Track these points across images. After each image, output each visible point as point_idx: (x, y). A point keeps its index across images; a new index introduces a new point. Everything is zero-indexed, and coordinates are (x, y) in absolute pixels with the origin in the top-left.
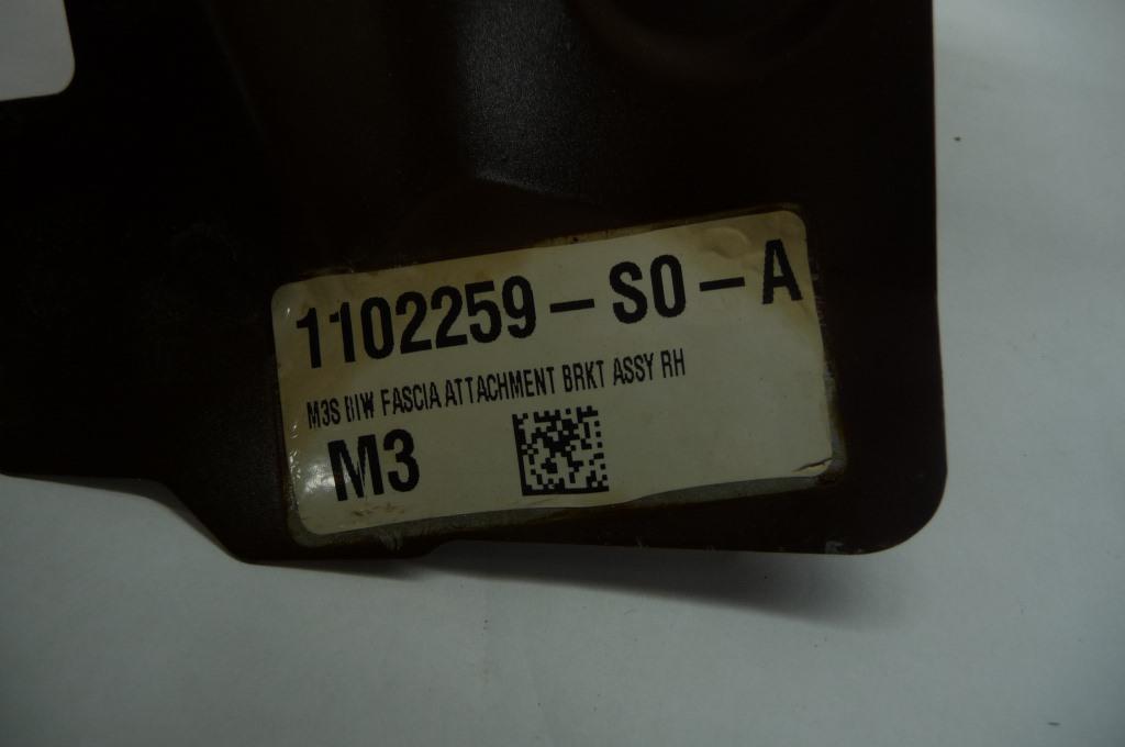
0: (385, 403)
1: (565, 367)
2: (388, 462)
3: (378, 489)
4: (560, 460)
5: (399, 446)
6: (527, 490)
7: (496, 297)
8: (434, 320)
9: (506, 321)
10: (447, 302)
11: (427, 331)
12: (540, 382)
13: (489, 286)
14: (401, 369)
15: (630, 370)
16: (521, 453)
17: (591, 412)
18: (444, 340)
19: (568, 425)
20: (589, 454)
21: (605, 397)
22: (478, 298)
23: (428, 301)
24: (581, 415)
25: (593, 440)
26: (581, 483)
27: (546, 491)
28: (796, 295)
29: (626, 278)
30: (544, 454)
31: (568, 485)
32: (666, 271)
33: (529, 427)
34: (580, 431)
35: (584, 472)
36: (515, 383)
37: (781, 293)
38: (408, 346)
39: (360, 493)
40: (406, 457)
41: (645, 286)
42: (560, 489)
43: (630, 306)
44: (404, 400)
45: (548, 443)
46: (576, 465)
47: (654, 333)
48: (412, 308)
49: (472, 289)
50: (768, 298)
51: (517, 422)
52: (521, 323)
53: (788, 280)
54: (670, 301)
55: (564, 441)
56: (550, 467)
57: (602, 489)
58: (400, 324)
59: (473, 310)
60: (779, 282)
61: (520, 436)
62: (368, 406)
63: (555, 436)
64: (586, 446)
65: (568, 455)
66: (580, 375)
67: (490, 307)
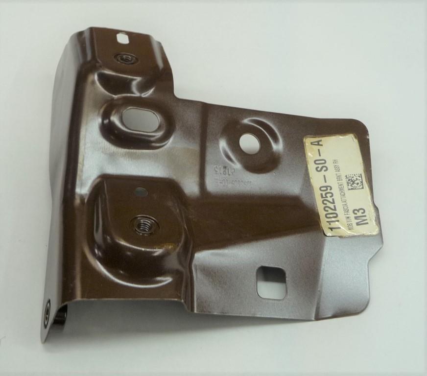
0: (347, 214)
1: (338, 180)
2: (359, 214)
3: (365, 216)
4: (356, 182)
5: (356, 212)
6: (363, 188)
7: (324, 193)
8: (329, 204)
9: (329, 191)
10: (325, 202)
11: (332, 206)
12: (341, 185)
13: (322, 194)
14: (340, 211)
15: (337, 169)
16: (355, 189)
17: (346, 176)
18: (334, 203)
19: (349, 180)
20: (354, 177)
21: (343, 174)
22: (324, 196)
23: (325, 206)
24: (347, 178)
25: (352, 176)
26: (360, 178)
27: (363, 185)
28: (321, 141)
29: (319, 169)
30: (355, 185)
31: (361, 181)
32: (317, 162)
33: (350, 187)
34: (350, 178)
35: (358, 178)
36: (341, 190)
37: (320, 143)
38: (335, 209)
39: (366, 220)
40: (358, 211)
41: (320, 166)
42: (362, 182)
43: (325, 169)
44: (347, 211)
45: (353, 184)
46: (357, 179)
47: (329, 164)
48: (327, 209)
49: (322, 197)
50: (322, 145)
51: (349, 189)
52: (329, 188)
53: (318, 142)
54: (323, 162)
55: (352, 181)
56: (358, 184)
57: (361, 175)
58: (330, 211)
59: (327, 197)
60: (318, 143)
61: (352, 189)
62: (348, 218)
63: (352, 183)
64: (353, 177)
65: (355, 181)
66: (339, 178)
67: (326, 194)
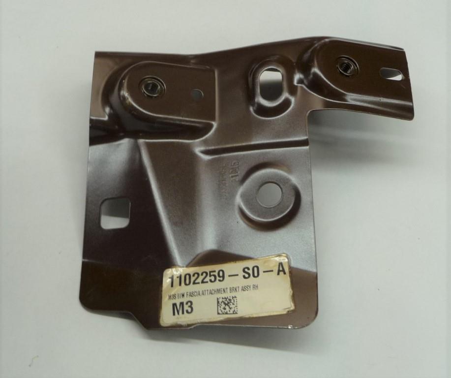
0: (187, 295)
1: (230, 288)
2: (186, 307)
3: (183, 313)
4: (227, 307)
5: (189, 304)
6: (218, 314)
7: (216, 274)
8: (201, 278)
9: (218, 278)
10: (204, 274)
11: (199, 280)
12: (224, 291)
13: (215, 271)
14: (192, 288)
15: (244, 289)
16: (218, 305)
17: (235, 297)
18: (203, 282)
19: (230, 300)
20: (234, 306)
21: (239, 295)
22: (212, 274)
23: (200, 274)
24: (233, 297)
25: (235, 303)
26: (231, 312)
27: (223, 314)
28: (285, 273)
29: (246, 270)
30: (223, 306)
31: (228, 312)
32: (256, 269)
33: (220, 300)
34: (232, 301)
35: (233, 310)
36: (219, 291)
37: (281, 273)
38: (194, 283)
39: (178, 314)
40: (191, 307)
41: (250, 272)
42: (227, 313)
43: (247, 276)
44: (191, 295)
45: (225, 304)
46: (230, 308)
47: (252, 281)
48: (196, 275)
49: (210, 272)
50: (278, 274)
51: (218, 299)
52: (221, 279)
53: (283, 271)
54: (256, 275)
55: (228, 303)
56: (225, 309)
57: (236, 313)
58: (193, 279)
59: (210, 276)
60: (281, 271)
61: (218, 302)
62: (183, 295)
63: (226, 302)
64: (233, 304)
65: (229, 306)
66: (234, 289)
67: (215, 276)
